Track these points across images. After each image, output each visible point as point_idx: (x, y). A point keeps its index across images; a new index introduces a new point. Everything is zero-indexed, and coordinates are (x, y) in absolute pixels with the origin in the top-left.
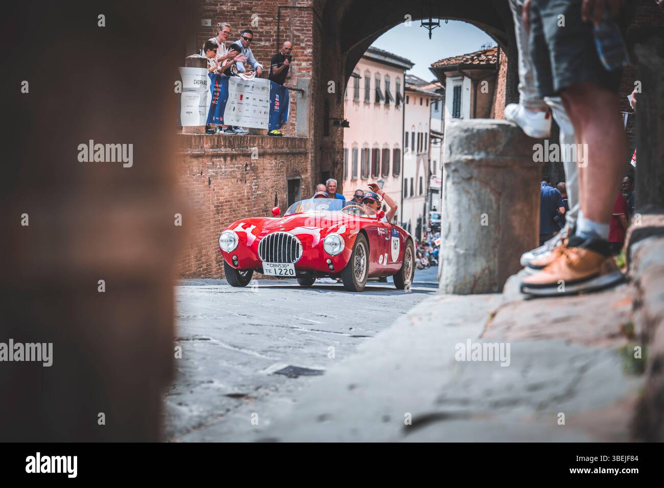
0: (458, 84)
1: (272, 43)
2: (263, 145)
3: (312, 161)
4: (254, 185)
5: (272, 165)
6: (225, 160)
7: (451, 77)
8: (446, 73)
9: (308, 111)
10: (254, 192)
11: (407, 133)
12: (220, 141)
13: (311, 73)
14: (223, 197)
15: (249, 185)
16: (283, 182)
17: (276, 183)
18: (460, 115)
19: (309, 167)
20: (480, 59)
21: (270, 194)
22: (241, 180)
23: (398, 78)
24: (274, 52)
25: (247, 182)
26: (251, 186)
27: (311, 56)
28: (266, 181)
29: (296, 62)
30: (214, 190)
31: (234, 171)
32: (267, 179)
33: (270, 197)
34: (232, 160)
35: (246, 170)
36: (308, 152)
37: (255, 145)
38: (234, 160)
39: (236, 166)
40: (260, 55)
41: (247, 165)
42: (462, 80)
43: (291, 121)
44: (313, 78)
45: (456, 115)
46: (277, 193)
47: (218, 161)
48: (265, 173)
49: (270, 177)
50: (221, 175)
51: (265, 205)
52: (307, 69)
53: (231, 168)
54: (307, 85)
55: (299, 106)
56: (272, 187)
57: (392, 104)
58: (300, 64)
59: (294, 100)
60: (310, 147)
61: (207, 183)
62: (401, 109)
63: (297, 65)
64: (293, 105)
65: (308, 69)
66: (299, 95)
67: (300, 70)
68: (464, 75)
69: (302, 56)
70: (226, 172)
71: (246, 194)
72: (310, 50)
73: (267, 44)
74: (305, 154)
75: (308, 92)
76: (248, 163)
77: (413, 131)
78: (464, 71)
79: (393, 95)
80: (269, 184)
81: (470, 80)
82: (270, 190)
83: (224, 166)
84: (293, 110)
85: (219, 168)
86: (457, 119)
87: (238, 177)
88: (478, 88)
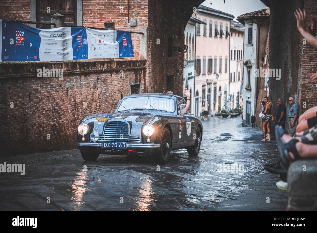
0: (251, 27)
1: (125, 7)
2: (111, 66)
3: (149, 73)
4: (104, 90)
5: (119, 77)
6: (81, 78)
7: (247, 23)
8: (244, 21)
9: (146, 44)
10: (104, 94)
11: (232, 51)
12: (76, 66)
13: (147, 23)
14: (79, 100)
16: (127, 87)
17: (121, 87)
18: (251, 43)
19: (148, 77)
20: (261, 14)
22: (93, 88)
23: (227, 24)
24: (127, 12)
25: (98, 89)
26: (101, 91)
27: (147, 14)
28: (113, 87)
29: (139, 17)
30: (71, 95)
31: (87, 83)
33: (117, 96)
35: (98, 82)
36: (146, 69)
38: (87, 77)
39: (89, 80)
40: (118, 14)
41: (98, 79)
42: (253, 24)
43: (137, 51)
44: (149, 26)
45: (250, 43)
46: (123, 93)
47: (74, 78)
48: (113, 82)
49: (116, 85)
50: (77, 86)
53: (85, 81)
54: (145, 30)
55: (141, 42)
56: (119, 90)
57: (224, 37)
58: (142, 18)
59: (138, 39)
60: (148, 65)
61: (65, 92)
62: (228, 39)
63: (140, 19)
64: (138, 42)
65: (146, 21)
66: (141, 36)
67: (141, 21)
68: (253, 22)
69: (142, 13)
70: (81, 84)
71: (97, 96)
72: (147, 10)
74: (144, 69)
75: (145, 34)
76: (99, 77)
77: (235, 50)
78: (253, 20)
79: (224, 32)
80: (116, 88)
81: (256, 25)
82: (117, 92)
83: (79, 81)
84: (138, 44)
85: (75, 82)
86: (250, 45)
87: (91, 86)
88: (260, 29)
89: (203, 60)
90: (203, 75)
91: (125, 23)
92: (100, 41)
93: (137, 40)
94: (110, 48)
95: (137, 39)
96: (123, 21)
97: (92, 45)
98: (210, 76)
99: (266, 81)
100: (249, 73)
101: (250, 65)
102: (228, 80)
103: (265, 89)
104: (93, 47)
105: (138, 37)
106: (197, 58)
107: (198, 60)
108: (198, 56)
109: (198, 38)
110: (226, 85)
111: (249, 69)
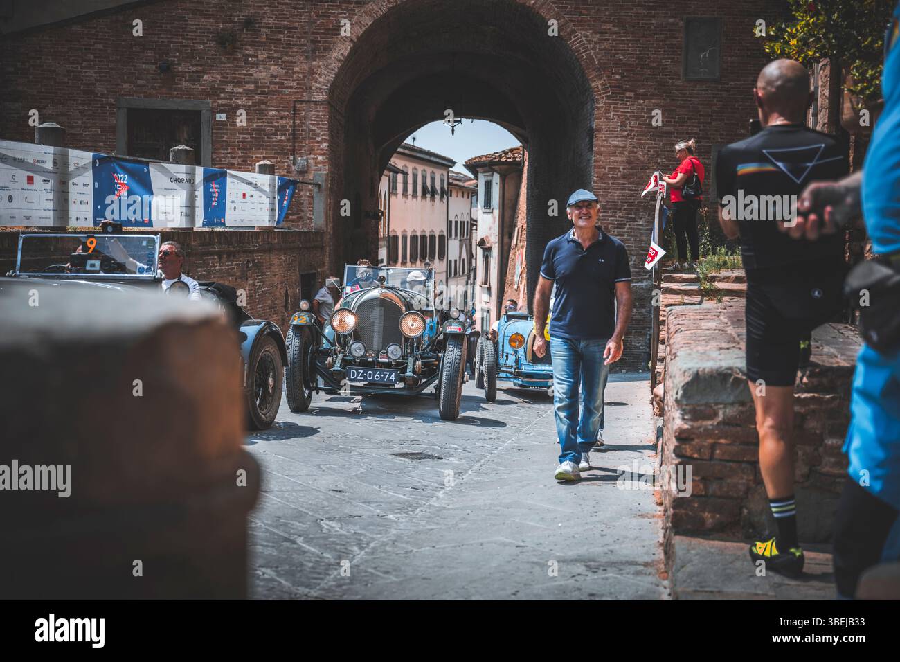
0: (489, 178)
1: (287, 137)
2: (270, 240)
3: (330, 253)
5: (281, 260)
6: (220, 258)
7: (482, 173)
8: (478, 169)
9: (325, 204)
10: (258, 289)
11: (451, 222)
12: (213, 238)
13: (327, 167)
15: (251, 282)
16: (295, 276)
17: (286, 278)
18: (490, 206)
19: (327, 260)
20: (508, 156)
21: (278, 290)
22: (241, 278)
23: (442, 174)
24: (290, 146)
25: (249, 279)
26: (254, 283)
27: (326, 150)
28: (273, 277)
29: (312, 156)
31: (232, 269)
32: (275, 275)
33: (279, 293)
34: (228, 256)
35: (248, 267)
36: (326, 246)
37: (259, 240)
38: (232, 258)
39: (234, 263)
40: (276, 150)
41: (249, 262)
42: (492, 175)
43: (308, 215)
44: (330, 172)
45: (487, 207)
46: (288, 289)
47: (210, 259)
48: (273, 269)
49: (278, 273)
50: (214, 273)
51: (272, 301)
52: (323, 163)
53: (228, 265)
54: (324, 179)
55: (316, 200)
56: (282, 283)
57: (437, 197)
58: (317, 158)
59: (310, 194)
60: (328, 240)
62: (445, 201)
63: (314, 159)
64: (310, 199)
66: (316, 189)
67: (316, 164)
68: (493, 171)
69: (318, 150)
70: (220, 270)
72: (325, 145)
73: (283, 138)
74: (322, 248)
75: (325, 186)
76: (250, 259)
77: (456, 219)
78: (494, 167)
79: (438, 188)
80: (276, 280)
81: (499, 175)
82: (279, 286)
83: (218, 265)
84: (310, 204)
85: (212, 267)
86: (488, 210)
87: (237, 274)
88: (506, 182)
89: (403, 237)
90: (402, 263)
91: (288, 166)
92: (244, 195)
93: (309, 197)
94: (261, 209)
95: (308, 194)
96: (284, 162)
97: (233, 202)
98: (414, 266)
99: (517, 273)
100: (486, 259)
101: (489, 245)
102: (445, 274)
103: (516, 287)
104: (233, 205)
105: (310, 190)
106: (391, 234)
107: (394, 236)
108: (394, 231)
109: (393, 198)
110: (441, 281)
111: (486, 253)
